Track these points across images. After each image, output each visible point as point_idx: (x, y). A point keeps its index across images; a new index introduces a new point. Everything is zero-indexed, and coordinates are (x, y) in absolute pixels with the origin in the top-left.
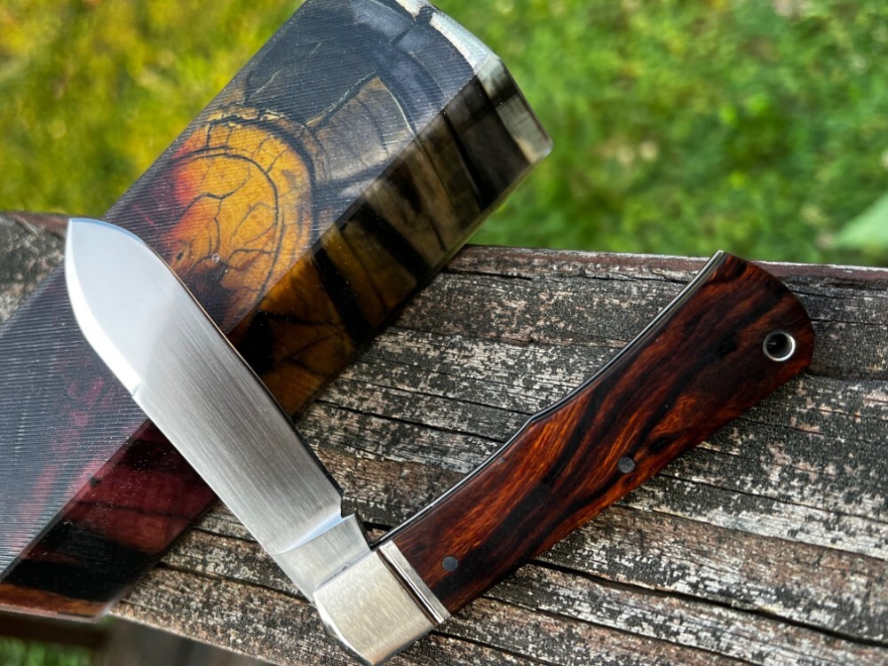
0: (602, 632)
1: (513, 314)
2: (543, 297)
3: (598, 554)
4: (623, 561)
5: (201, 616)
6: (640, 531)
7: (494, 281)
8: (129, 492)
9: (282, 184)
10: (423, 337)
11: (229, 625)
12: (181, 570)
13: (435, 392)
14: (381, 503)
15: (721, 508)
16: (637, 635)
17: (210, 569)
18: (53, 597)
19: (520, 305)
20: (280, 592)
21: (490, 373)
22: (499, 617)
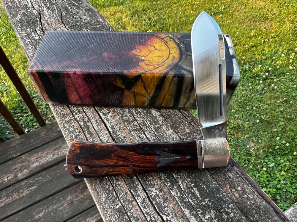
0: (138, 208)
1: (185, 131)
2: (194, 134)
3: (154, 193)
4: (158, 200)
5: (65, 122)
6: (167, 197)
7: (187, 122)
8: (79, 83)
9: (171, 58)
10: (162, 117)
11: (68, 130)
12: (71, 111)
13: (153, 130)
14: (121, 138)
15: (189, 211)
16: (145, 217)
17: (76, 116)
18: (43, 88)
19: (188, 131)
20: (84, 134)
21: (168, 137)
22: (121, 183)
